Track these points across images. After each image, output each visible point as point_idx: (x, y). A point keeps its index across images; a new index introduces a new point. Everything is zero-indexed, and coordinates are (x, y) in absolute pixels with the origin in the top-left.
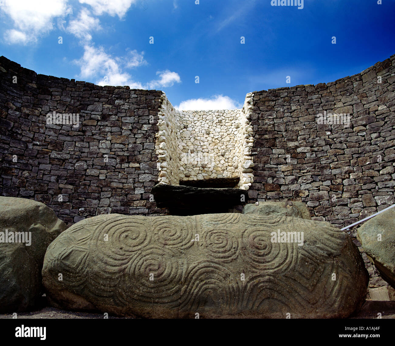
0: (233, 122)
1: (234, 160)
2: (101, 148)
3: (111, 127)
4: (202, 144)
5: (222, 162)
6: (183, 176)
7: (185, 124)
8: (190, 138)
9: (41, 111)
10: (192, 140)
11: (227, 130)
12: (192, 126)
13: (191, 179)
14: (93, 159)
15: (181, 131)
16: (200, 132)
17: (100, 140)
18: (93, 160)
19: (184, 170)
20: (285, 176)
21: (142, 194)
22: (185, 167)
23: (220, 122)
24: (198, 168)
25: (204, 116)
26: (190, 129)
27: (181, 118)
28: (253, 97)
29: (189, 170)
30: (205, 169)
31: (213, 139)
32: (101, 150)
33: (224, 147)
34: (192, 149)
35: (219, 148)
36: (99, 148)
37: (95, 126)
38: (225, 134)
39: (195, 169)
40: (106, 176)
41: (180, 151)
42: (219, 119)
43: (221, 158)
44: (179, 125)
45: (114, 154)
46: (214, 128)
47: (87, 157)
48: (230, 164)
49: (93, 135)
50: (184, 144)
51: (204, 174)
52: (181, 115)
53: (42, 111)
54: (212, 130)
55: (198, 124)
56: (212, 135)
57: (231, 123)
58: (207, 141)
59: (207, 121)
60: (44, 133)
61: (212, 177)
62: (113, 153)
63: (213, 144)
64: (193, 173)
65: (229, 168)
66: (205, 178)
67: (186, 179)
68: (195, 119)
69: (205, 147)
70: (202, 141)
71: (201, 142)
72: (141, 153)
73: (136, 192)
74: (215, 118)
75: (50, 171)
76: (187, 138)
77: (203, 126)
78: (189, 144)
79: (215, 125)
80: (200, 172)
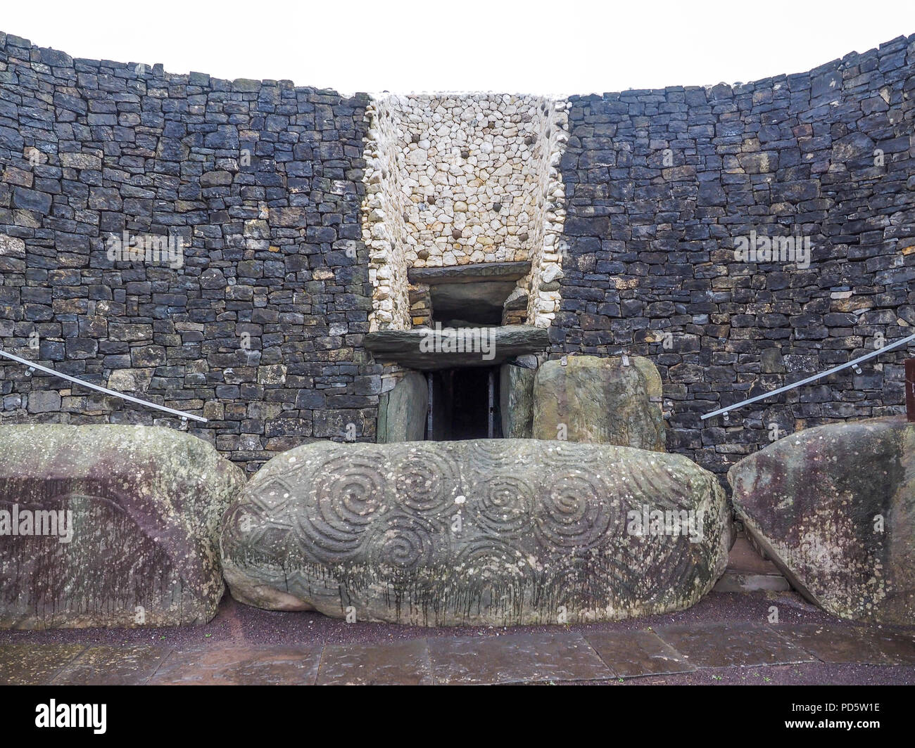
0: (521, 126)
1: (519, 221)
2: (249, 238)
3: (265, 187)
4: (452, 180)
5: (496, 224)
6: (414, 257)
7: (415, 131)
8: (425, 167)
9: (102, 156)
10: (431, 171)
11: (507, 147)
12: (430, 138)
13: (429, 263)
14: (235, 263)
15: (406, 150)
16: (448, 151)
17: (244, 220)
18: (236, 267)
19: (415, 242)
20: (621, 299)
21: (343, 336)
22: (416, 235)
23: (491, 125)
24: (444, 239)
25: (457, 110)
26: (426, 143)
27: (404, 115)
28: (570, 110)
29: (426, 242)
30: (460, 240)
31: (477, 169)
32: (250, 242)
33: (499, 189)
34: (431, 194)
35: (490, 193)
36: (246, 238)
37: (230, 186)
38: (503, 158)
39: (438, 240)
40: (268, 299)
41: (406, 199)
42: (491, 118)
43: (493, 214)
44: (400, 134)
45: (280, 252)
46: (478, 141)
47: (223, 260)
48: (511, 230)
49: (228, 207)
50: (414, 183)
51: (457, 253)
52: (405, 109)
53: (104, 155)
54: (472, 147)
55: (444, 130)
56: (472, 160)
57: (516, 129)
58: (462, 173)
59: (464, 125)
60: (121, 211)
61: (473, 259)
62: (276, 249)
63: (477, 182)
64: (434, 250)
65: (509, 239)
66: (460, 260)
67: (420, 263)
68: (437, 117)
69: (458, 189)
70: (451, 174)
71: (450, 176)
72: (334, 247)
73: (332, 332)
74: (480, 117)
75: (151, 295)
76: (420, 168)
77: (453, 135)
78: (425, 181)
79: (481, 134)
80: (449, 247)
